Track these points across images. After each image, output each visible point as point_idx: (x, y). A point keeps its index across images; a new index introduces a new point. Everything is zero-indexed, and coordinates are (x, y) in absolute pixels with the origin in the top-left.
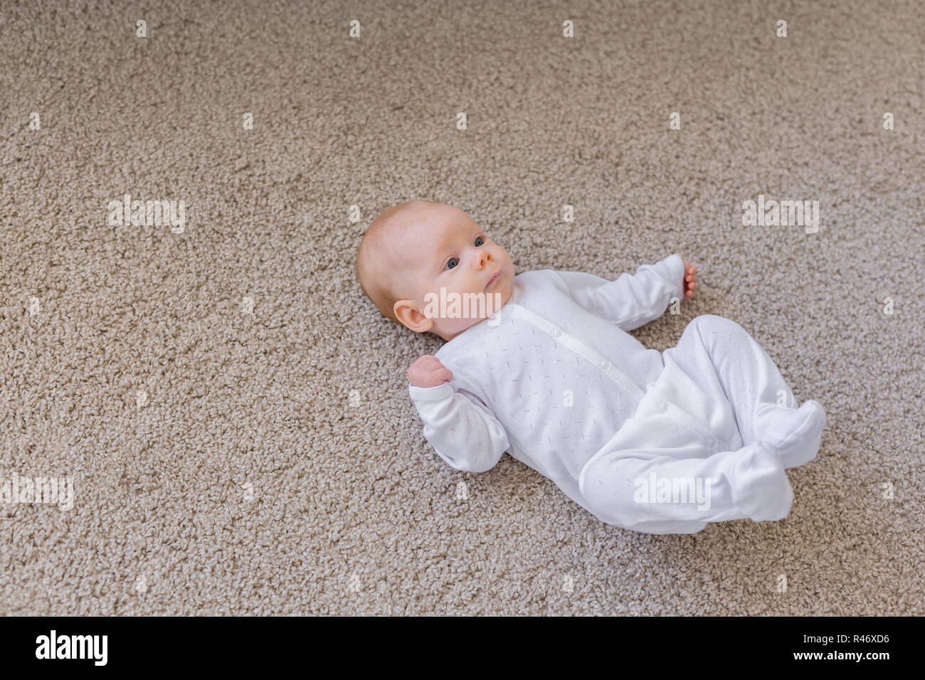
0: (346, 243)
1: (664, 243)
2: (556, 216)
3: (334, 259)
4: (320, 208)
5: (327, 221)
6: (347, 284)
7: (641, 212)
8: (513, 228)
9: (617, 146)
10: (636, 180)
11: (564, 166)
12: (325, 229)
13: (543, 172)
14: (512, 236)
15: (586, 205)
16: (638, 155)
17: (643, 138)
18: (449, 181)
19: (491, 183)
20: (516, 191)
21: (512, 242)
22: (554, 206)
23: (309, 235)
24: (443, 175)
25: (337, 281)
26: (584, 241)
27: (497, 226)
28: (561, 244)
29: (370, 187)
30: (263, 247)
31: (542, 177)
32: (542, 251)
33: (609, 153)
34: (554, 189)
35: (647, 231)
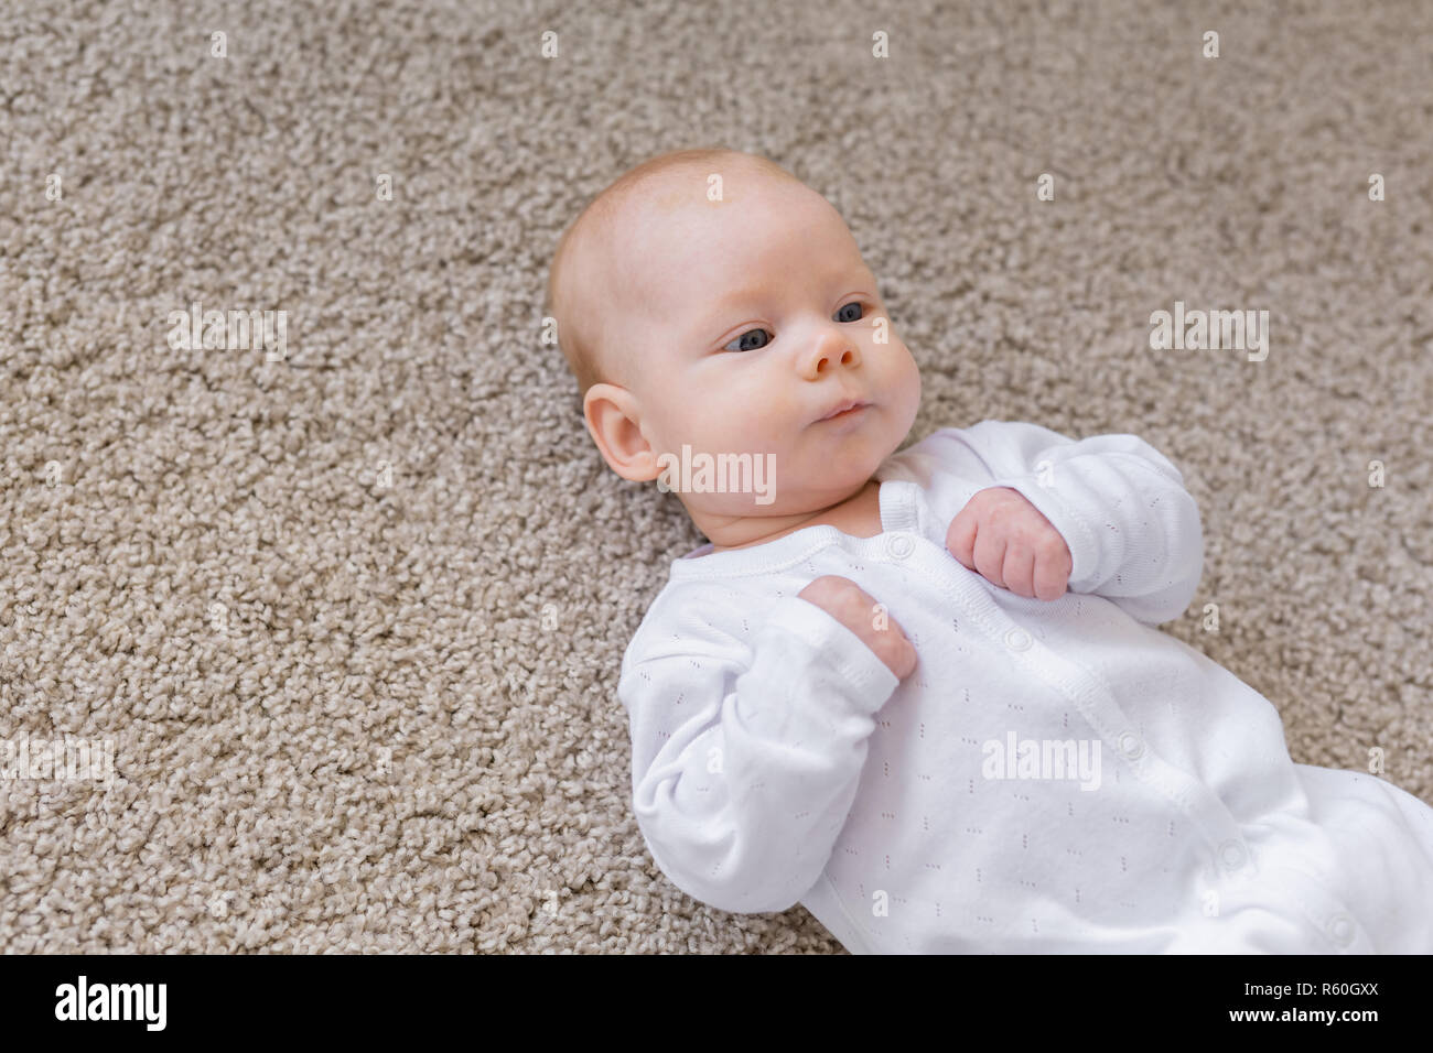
0: (551, 216)
1: (1327, 421)
2: (1079, 287)
3: (508, 244)
4: (518, 120)
5: (523, 152)
6: (517, 310)
7: (1292, 335)
8: (966, 288)
9: (1278, 167)
10: (1303, 254)
11: (1137, 178)
12: (511, 169)
13: (1080, 179)
14: (958, 304)
15: (1161, 281)
16: (1322, 198)
17: (1344, 165)
18: (848, 140)
19: (948, 170)
20: (1000, 205)
21: (953, 320)
22: (1084, 262)
23: (467, 173)
24: (837, 123)
25: (495, 298)
26: (1132, 364)
27: (929, 272)
28: (1073, 356)
29: (654, 106)
30: (349, 172)
31: (1073, 189)
32: (1021, 361)
33: (1253, 177)
34: (1096, 224)
35: (1293, 382)
